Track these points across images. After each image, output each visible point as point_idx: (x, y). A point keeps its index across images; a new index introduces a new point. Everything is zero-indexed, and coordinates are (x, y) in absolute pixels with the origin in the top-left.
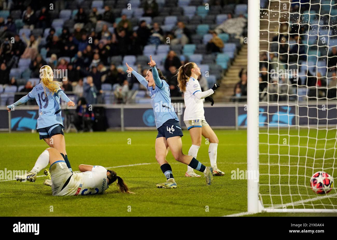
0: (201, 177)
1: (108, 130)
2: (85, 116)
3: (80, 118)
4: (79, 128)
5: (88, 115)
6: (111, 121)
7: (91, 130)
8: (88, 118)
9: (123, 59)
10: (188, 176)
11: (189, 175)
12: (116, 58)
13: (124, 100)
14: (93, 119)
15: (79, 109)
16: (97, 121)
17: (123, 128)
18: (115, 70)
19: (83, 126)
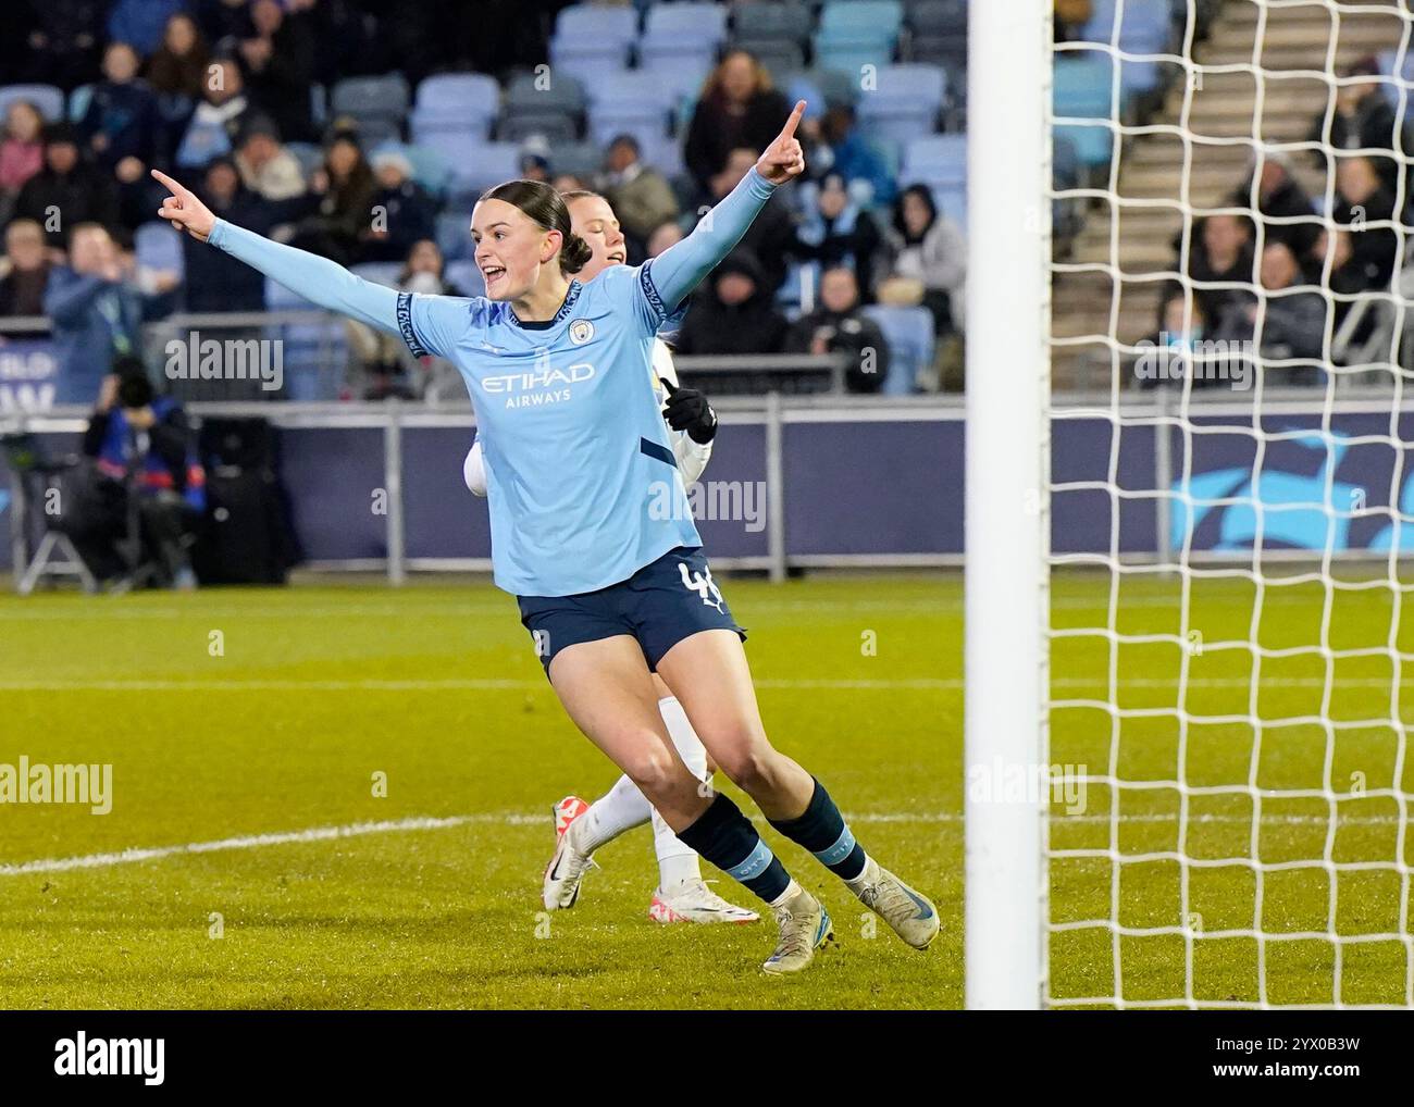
0: (758, 920)
1: (295, 576)
2: (142, 478)
3: (112, 492)
4: (106, 565)
5: (164, 477)
6: (316, 514)
7: (186, 578)
8: (167, 497)
9: (412, 100)
10: (666, 917)
11: (675, 910)
12: (370, 93)
13: (415, 379)
14: (195, 501)
15: (101, 433)
16: (221, 515)
17: (395, 561)
18: (362, 170)
19: (130, 548)
